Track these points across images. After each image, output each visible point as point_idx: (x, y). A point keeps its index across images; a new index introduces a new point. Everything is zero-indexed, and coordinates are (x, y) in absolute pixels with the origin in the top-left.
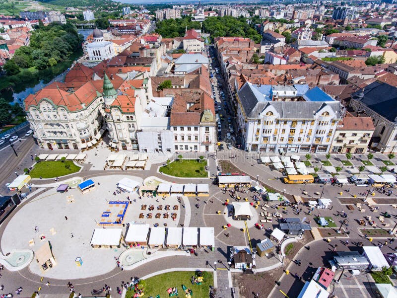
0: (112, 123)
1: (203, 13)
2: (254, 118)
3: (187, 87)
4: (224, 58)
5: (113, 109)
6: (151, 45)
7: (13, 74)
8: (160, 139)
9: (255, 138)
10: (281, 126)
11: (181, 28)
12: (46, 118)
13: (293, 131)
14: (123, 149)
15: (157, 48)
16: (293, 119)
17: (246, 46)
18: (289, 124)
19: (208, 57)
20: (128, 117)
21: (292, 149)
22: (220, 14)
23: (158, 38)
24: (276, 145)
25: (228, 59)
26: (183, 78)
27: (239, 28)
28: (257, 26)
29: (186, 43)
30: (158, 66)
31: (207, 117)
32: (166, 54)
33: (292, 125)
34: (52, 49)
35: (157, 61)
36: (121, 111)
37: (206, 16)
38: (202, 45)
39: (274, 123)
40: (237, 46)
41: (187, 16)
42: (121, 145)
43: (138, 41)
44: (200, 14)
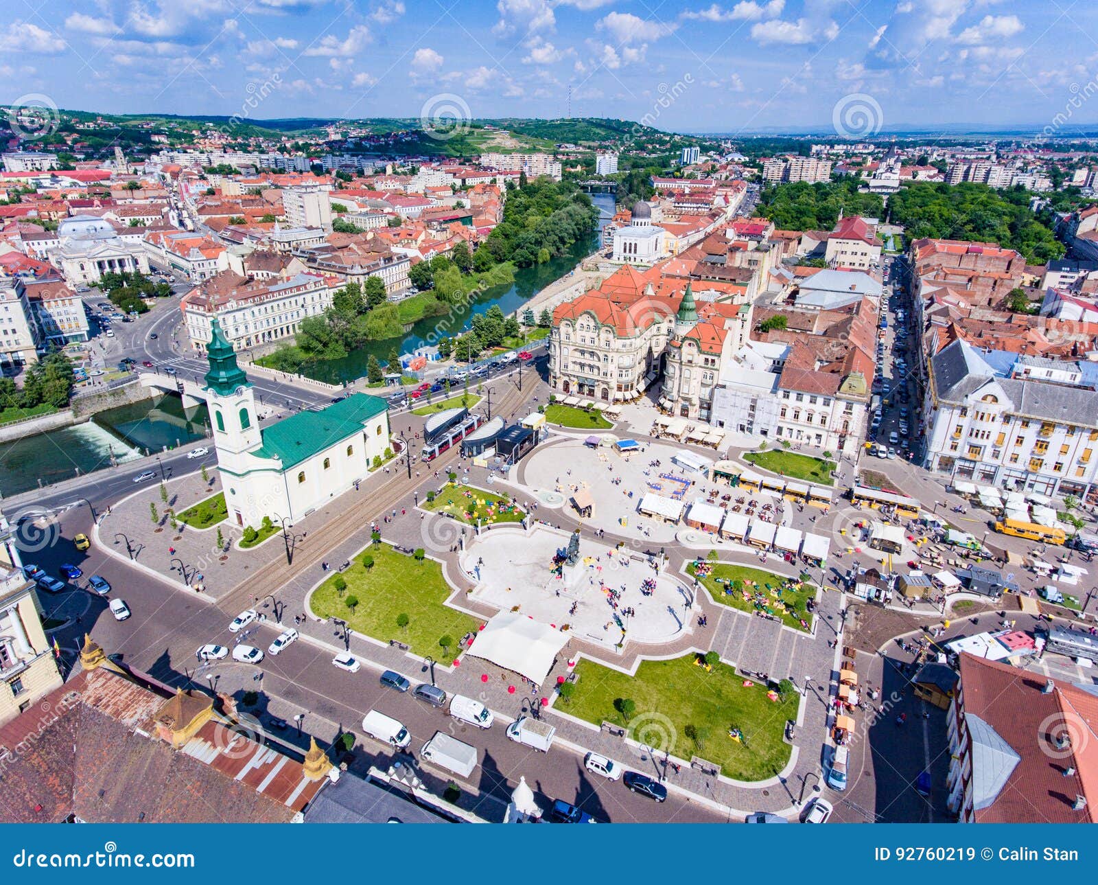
0: (677, 366)
1: (897, 171)
2: (952, 402)
3: (821, 333)
4: (926, 289)
5: (687, 342)
6: (752, 245)
7: (483, 271)
8: (753, 408)
9: (949, 443)
10: (1016, 428)
11: (825, 209)
12: (579, 341)
13: (1042, 445)
14: (682, 415)
15: (766, 251)
16: (1046, 419)
17: (997, 269)
18: (1034, 428)
19: (885, 284)
20: (707, 360)
21: (1037, 484)
22: (948, 176)
23: (766, 229)
24: (997, 468)
25: (935, 292)
26: (814, 317)
27: (995, 221)
28: (1061, 219)
29: (833, 246)
30: (759, 288)
31: (854, 383)
32: (782, 265)
33: (1040, 432)
34: (548, 232)
35: (760, 277)
36: (699, 347)
37: (903, 178)
38: (874, 253)
39: (999, 420)
40: (971, 267)
41: (848, 178)
42: (680, 405)
43: (719, 232)
44: (888, 174)
